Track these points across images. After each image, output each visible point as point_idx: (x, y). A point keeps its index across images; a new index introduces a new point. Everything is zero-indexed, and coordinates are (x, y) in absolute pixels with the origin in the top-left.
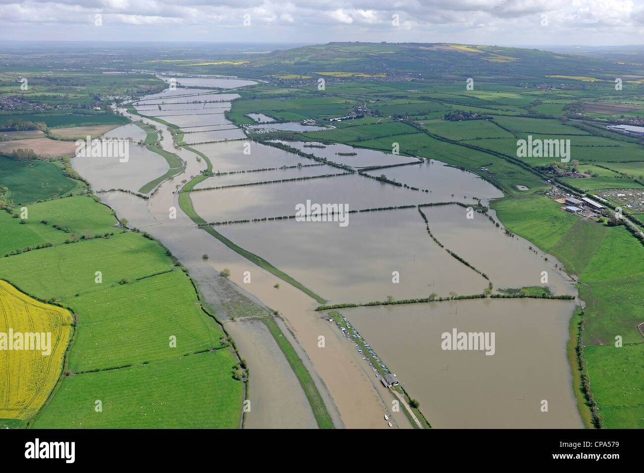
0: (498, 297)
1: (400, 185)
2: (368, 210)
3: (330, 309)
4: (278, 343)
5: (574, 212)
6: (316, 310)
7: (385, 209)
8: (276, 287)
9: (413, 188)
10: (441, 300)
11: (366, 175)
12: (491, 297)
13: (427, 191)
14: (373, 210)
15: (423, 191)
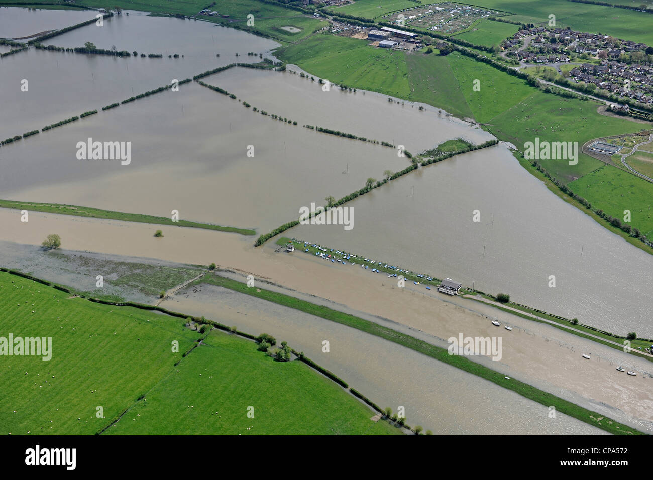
0: (430, 164)
1: (128, 55)
2: (132, 100)
3: (271, 237)
4: (270, 301)
5: (391, 46)
6: (256, 246)
7: (154, 93)
8: (158, 235)
9: (151, 56)
10: (379, 185)
11: (52, 49)
12: (423, 165)
13: (176, 56)
14: (139, 98)
15: (170, 57)
